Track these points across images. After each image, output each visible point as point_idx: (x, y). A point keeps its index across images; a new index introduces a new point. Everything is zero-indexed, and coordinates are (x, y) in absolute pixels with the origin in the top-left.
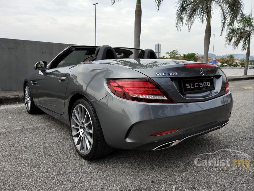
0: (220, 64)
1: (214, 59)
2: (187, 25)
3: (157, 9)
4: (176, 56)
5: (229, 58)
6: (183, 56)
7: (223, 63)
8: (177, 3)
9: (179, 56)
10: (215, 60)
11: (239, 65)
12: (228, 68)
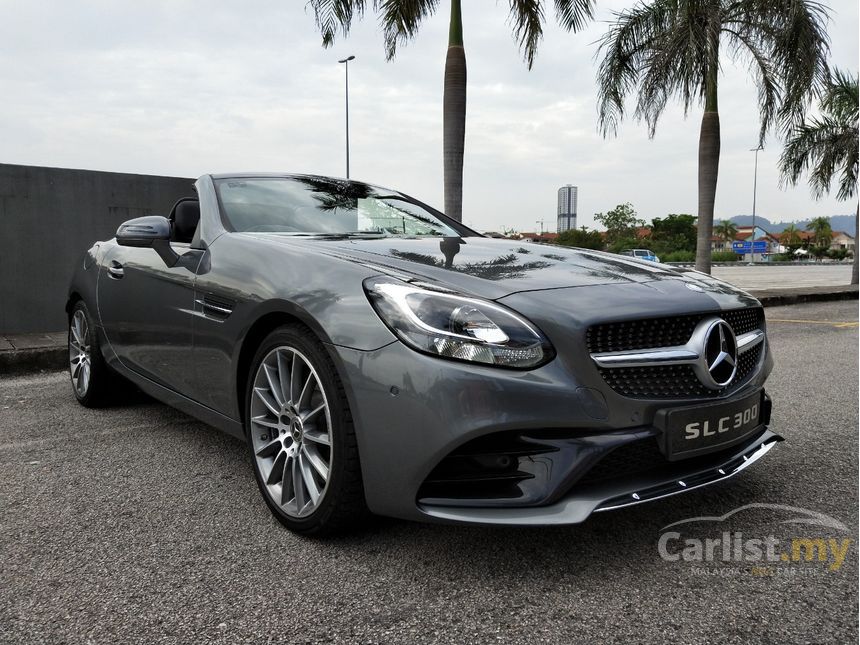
0: (782, 249)
1: (759, 234)
2: (643, 117)
3: (527, 63)
4: (629, 225)
5: (813, 231)
6: (651, 224)
7: (794, 247)
8: (598, 44)
9: (638, 225)
10: (764, 235)
11: (849, 251)
12: (815, 264)
